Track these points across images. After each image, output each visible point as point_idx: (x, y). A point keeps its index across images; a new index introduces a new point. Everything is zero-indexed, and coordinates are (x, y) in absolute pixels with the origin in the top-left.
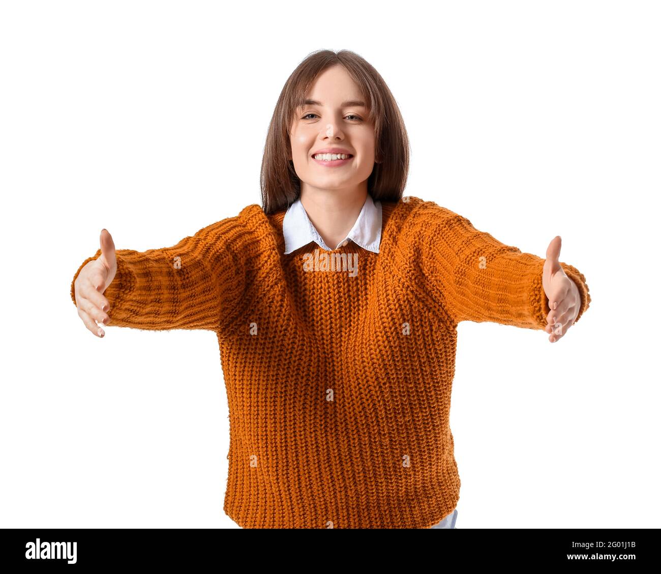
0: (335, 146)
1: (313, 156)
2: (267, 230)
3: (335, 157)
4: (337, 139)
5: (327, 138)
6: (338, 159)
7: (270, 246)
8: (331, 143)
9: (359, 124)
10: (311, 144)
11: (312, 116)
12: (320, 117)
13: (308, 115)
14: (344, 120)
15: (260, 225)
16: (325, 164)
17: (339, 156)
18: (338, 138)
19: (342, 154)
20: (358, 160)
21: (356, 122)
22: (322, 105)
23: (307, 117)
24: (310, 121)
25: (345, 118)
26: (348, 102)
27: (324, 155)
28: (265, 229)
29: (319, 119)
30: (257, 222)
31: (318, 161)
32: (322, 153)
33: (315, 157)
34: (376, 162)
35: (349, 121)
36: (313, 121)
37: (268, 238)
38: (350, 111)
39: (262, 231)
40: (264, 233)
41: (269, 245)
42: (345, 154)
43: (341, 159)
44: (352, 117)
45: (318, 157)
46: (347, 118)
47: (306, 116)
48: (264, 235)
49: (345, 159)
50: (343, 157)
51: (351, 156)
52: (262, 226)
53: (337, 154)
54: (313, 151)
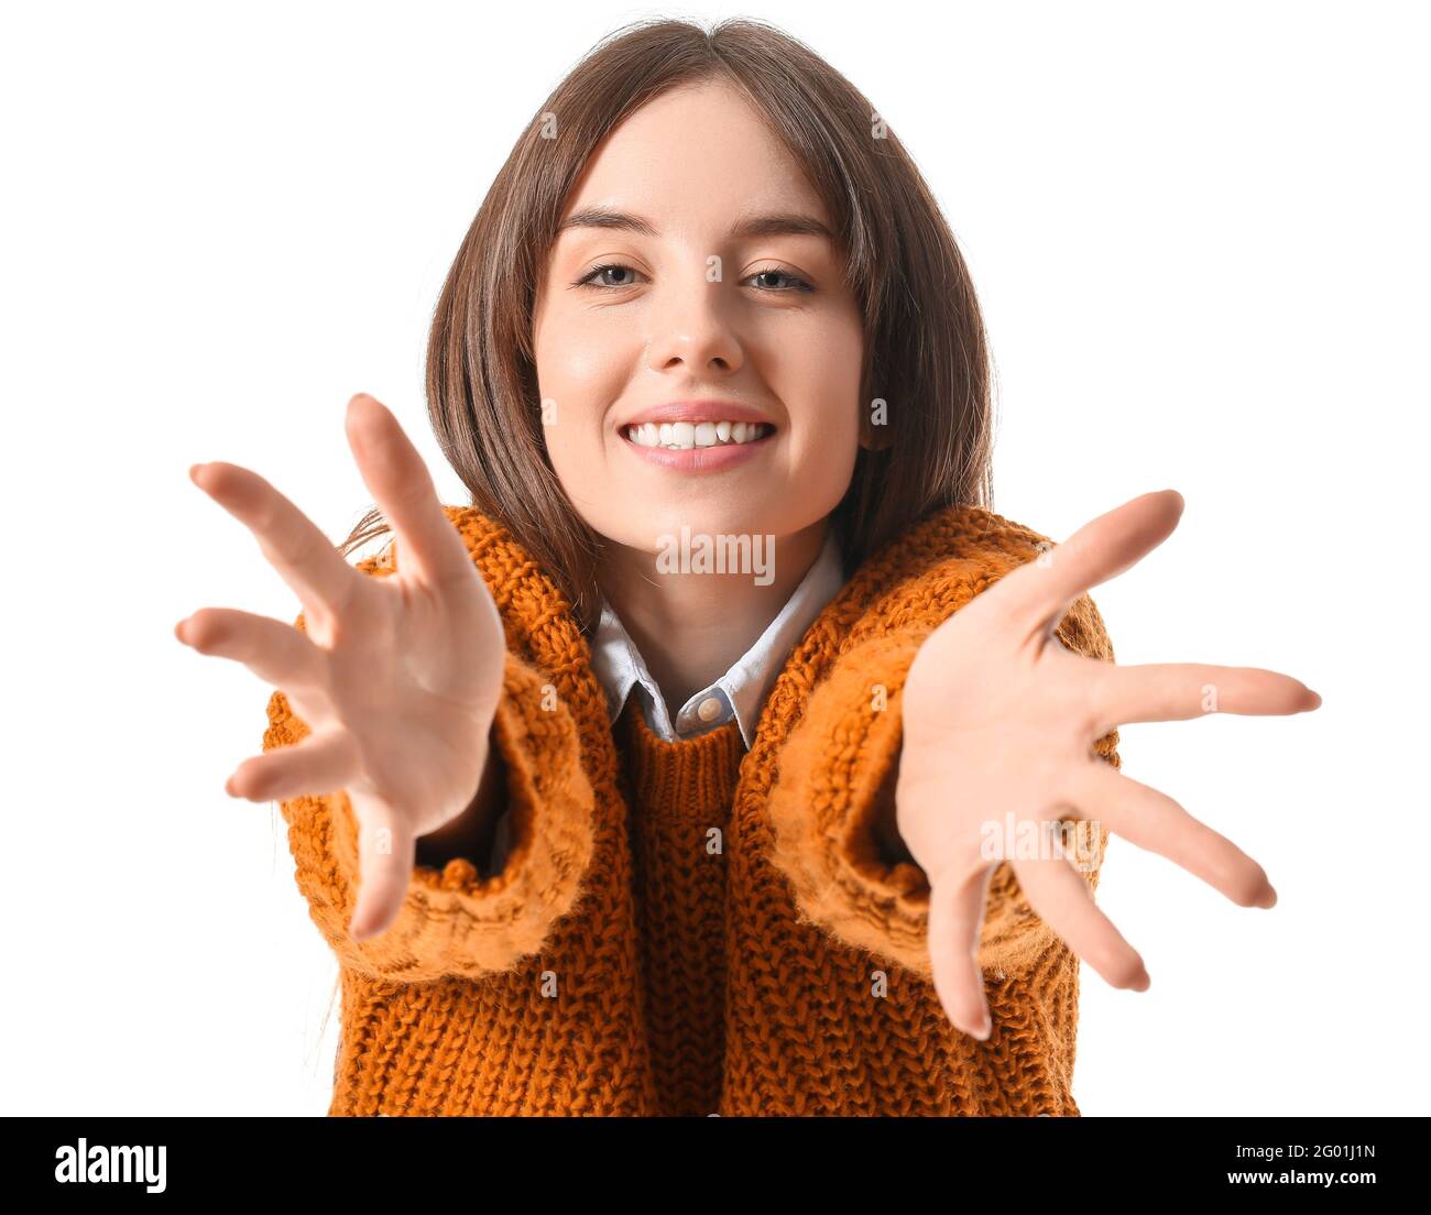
0: (706, 393)
1: (625, 431)
2: (551, 598)
3: (707, 435)
4: (715, 366)
5: (675, 361)
6: (719, 443)
7: (569, 660)
8: (692, 382)
9: (799, 306)
10: (616, 387)
11: (618, 274)
12: (647, 279)
13: (603, 270)
14: (743, 289)
15: (520, 585)
16: (667, 459)
17: (723, 432)
18: (720, 363)
19: (733, 423)
20: (793, 447)
21: (790, 300)
22: (654, 233)
23: (599, 280)
24: (608, 295)
25: (745, 282)
26: (758, 221)
27: (666, 428)
28: (544, 599)
29: (645, 287)
30: (507, 576)
31: (642, 450)
32: (658, 422)
33: (632, 434)
34: (866, 446)
35: (762, 294)
36: (619, 296)
37: (559, 629)
38: (766, 257)
39: (533, 605)
40: (541, 612)
41: (563, 655)
42: (748, 425)
43: (732, 441)
44: (772, 279)
45: (646, 435)
46: (755, 282)
47: (593, 275)
48: (543, 619)
49: (744, 443)
50: (740, 433)
51: (768, 431)
52: (530, 588)
53: (716, 423)
54: (622, 411)
